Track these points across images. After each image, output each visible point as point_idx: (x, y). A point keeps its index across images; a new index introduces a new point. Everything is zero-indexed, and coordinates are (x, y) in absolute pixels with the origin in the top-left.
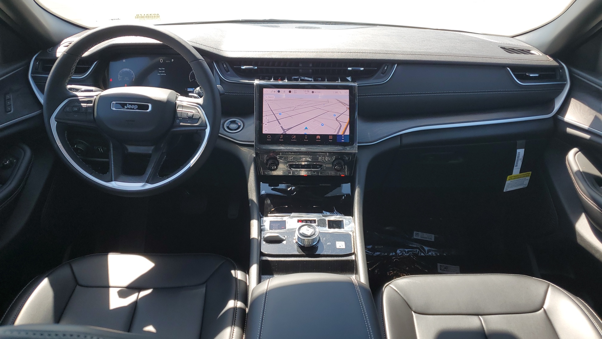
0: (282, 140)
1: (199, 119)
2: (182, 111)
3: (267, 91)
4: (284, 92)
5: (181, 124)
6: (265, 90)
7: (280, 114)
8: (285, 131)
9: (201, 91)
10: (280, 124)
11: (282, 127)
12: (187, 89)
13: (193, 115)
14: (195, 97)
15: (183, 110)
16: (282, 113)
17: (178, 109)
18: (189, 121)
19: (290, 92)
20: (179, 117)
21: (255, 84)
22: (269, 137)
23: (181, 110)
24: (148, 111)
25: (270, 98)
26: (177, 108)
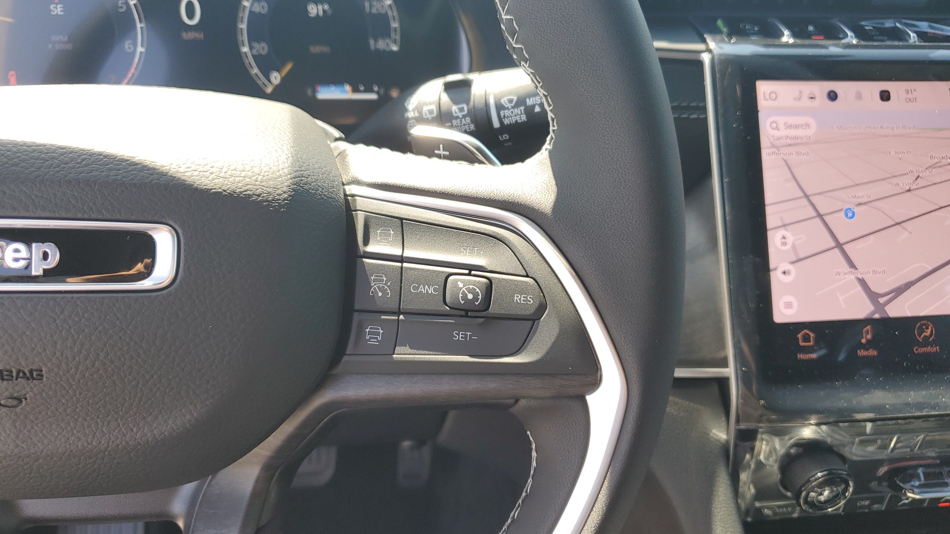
0: (873, 353)
1: (534, 318)
2: (401, 259)
3: (773, 96)
4: (859, 96)
5: (404, 354)
6: (763, 88)
7: (850, 214)
8: (882, 300)
9: (455, 108)
10: (852, 265)
11: (862, 282)
12: (314, 91)
13: (489, 287)
14: (457, 153)
15: (408, 253)
16: (856, 210)
17: (371, 248)
18: (459, 336)
19: (885, 96)
20: (380, 305)
21: (706, 58)
22: (806, 338)
23: (396, 251)
24: (146, 284)
25: (792, 133)
26: (366, 242)
